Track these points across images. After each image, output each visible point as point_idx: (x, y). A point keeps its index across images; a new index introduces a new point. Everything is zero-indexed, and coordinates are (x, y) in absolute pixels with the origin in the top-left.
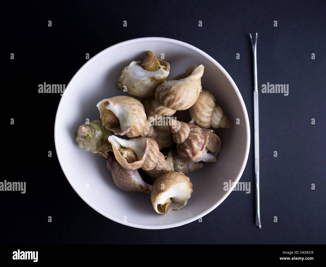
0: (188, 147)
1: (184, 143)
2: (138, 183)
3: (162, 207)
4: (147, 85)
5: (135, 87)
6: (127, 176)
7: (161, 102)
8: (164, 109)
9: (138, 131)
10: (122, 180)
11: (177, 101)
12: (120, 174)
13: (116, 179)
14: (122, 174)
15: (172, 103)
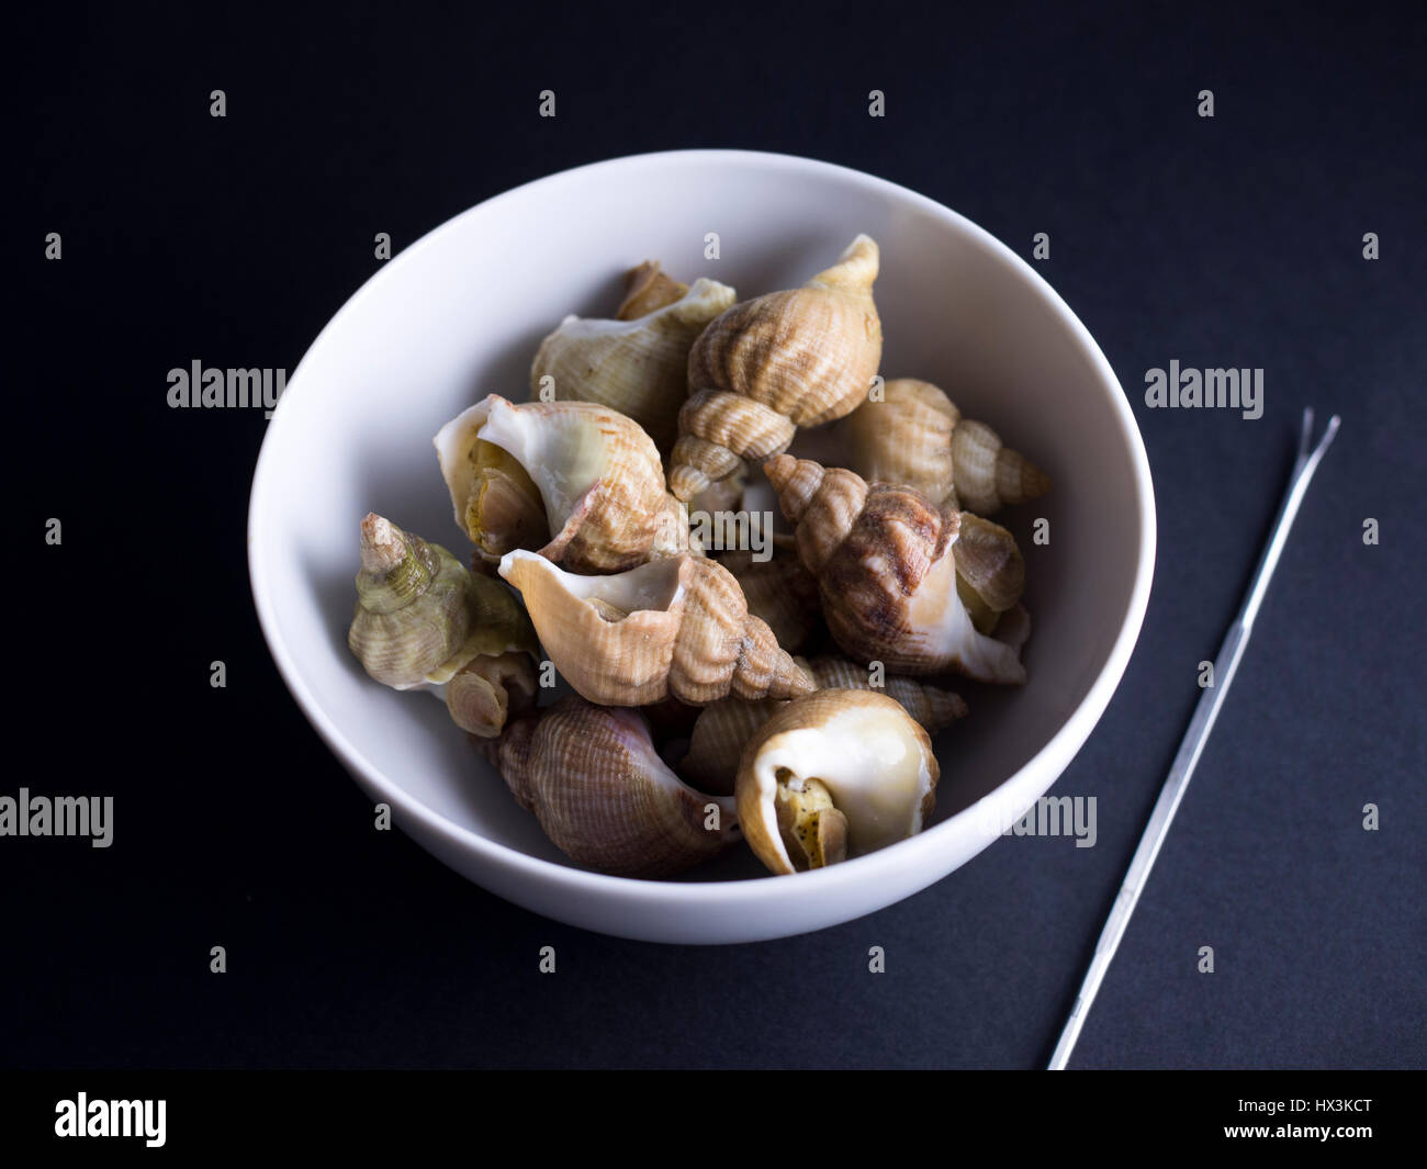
0: (872, 547)
1: (854, 538)
2: (665, 787)
3: (802, 838)
4: (647, 354)
5: (595, 369)
6: (607, 752)
7: (720, 381)
8: (736, 405)
9: (634, 509)
10: (586, 780)
11: (784, 344)
12: (572, 754)
13: (555, 785)
14: (580, 749)
15: (766, 358)
